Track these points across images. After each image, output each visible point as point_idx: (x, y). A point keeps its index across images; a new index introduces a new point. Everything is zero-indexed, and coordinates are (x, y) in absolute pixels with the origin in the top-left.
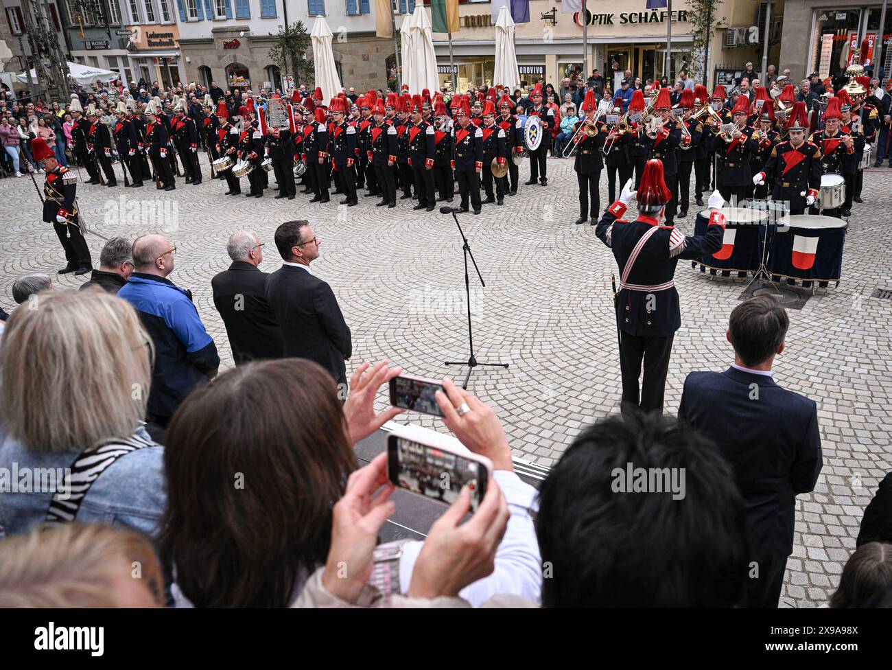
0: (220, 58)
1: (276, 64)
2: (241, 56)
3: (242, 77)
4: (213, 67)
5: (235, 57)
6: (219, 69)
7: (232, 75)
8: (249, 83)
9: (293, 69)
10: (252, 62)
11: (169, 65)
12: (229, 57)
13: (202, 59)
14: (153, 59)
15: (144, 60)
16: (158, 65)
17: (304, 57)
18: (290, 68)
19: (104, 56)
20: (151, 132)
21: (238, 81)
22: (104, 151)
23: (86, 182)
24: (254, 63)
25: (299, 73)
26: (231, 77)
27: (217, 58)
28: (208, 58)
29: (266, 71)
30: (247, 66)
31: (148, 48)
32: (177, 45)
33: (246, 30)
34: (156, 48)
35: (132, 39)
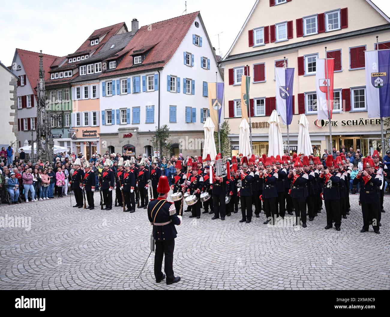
0: (120, 142)
1: (151, 144)
2: (132, 141)
3: (131, 151)
4: (116, 146)
5: (129, 142)
6: (119, 148)
7: (126, 150)
8: (135, 154)
9: (160, 147)
10: (138, 144)
11: (92, 146)
12: (125, 142)
13: (111, 143)
14: (84, 143)
15: (79, 143)
16: (85, 146)
17: (166, 142)
18: (159, 146)
19: (58, 141)
20: (127, 177)
21: (128, 153)
22: (91, 188)
23: (73, 207)
24: (139, 145)
25: (163, 150)
26: (125, 151)
27: (118, 142)
28: (114, 142)
29: (145, 148)
30: (135, 146)
31: (82, 137)
32: (98, 136)
33: (137, 129)
34: (85, 137)
35: (75, 133)
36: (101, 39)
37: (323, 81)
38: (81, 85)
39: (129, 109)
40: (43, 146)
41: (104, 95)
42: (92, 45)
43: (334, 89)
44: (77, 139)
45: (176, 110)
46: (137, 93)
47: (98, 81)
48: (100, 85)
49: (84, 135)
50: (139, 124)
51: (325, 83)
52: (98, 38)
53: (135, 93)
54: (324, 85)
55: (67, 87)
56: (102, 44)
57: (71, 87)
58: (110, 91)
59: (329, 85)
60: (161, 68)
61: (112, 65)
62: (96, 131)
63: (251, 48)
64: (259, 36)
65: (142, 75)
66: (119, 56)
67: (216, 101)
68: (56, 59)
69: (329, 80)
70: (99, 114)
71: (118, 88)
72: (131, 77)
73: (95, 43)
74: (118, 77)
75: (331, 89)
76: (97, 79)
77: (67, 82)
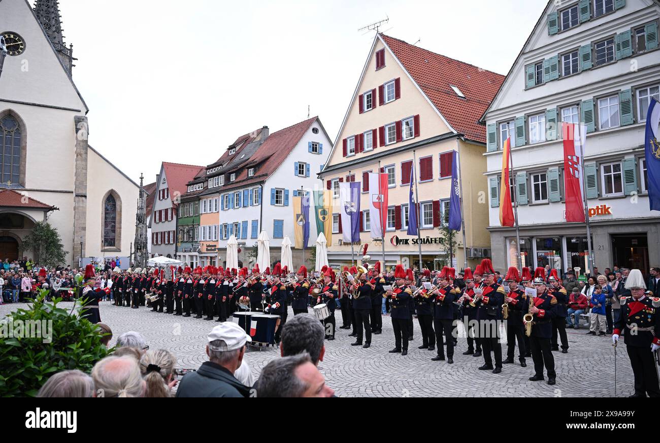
2: (241, 257)
11: (212, 260)
13: (225, 258)
14: (207, 257)
19: (189, 255)
31: (206, 252)
32: (217, 251)
33: (244, 244)
34: (209, 252)
35: (200, 247)
36: (238, 148)
37: (377, 196)
38: (207, 198)
39: (240, 223)
40: (139, 258)
41: (223, 209)
42: (230, 154)
43: (389, 205)
44: (202, 253)
45: (283, 224)
46: (246, 207)
47: (217, 194)
48: (219, 198)
49: (207, 250)
50: (246, 239)
51: (379, 198)
52: (235, 147)
53: (244, 207)
54: (377, 201)
55: (197, 201)
56: (238, 153)
57: (199, 200)
58: (227, 206)
59: (383, 201)
60: (263, 182)
61: (251, 173)
62: (215, 246)
63: (345, 158)
64: (351, 145)
65: (250, 188)
66: (258, 163)
67: (301, 217)
68: (202, 169)
69: (383, 196)
70: (218, 228)
71: (233, 202)
72: (242, 190)
73: (232, 152)
74: (233, 190)
75: (385, 205)
76: (217, 192)
77: (195, 196)
